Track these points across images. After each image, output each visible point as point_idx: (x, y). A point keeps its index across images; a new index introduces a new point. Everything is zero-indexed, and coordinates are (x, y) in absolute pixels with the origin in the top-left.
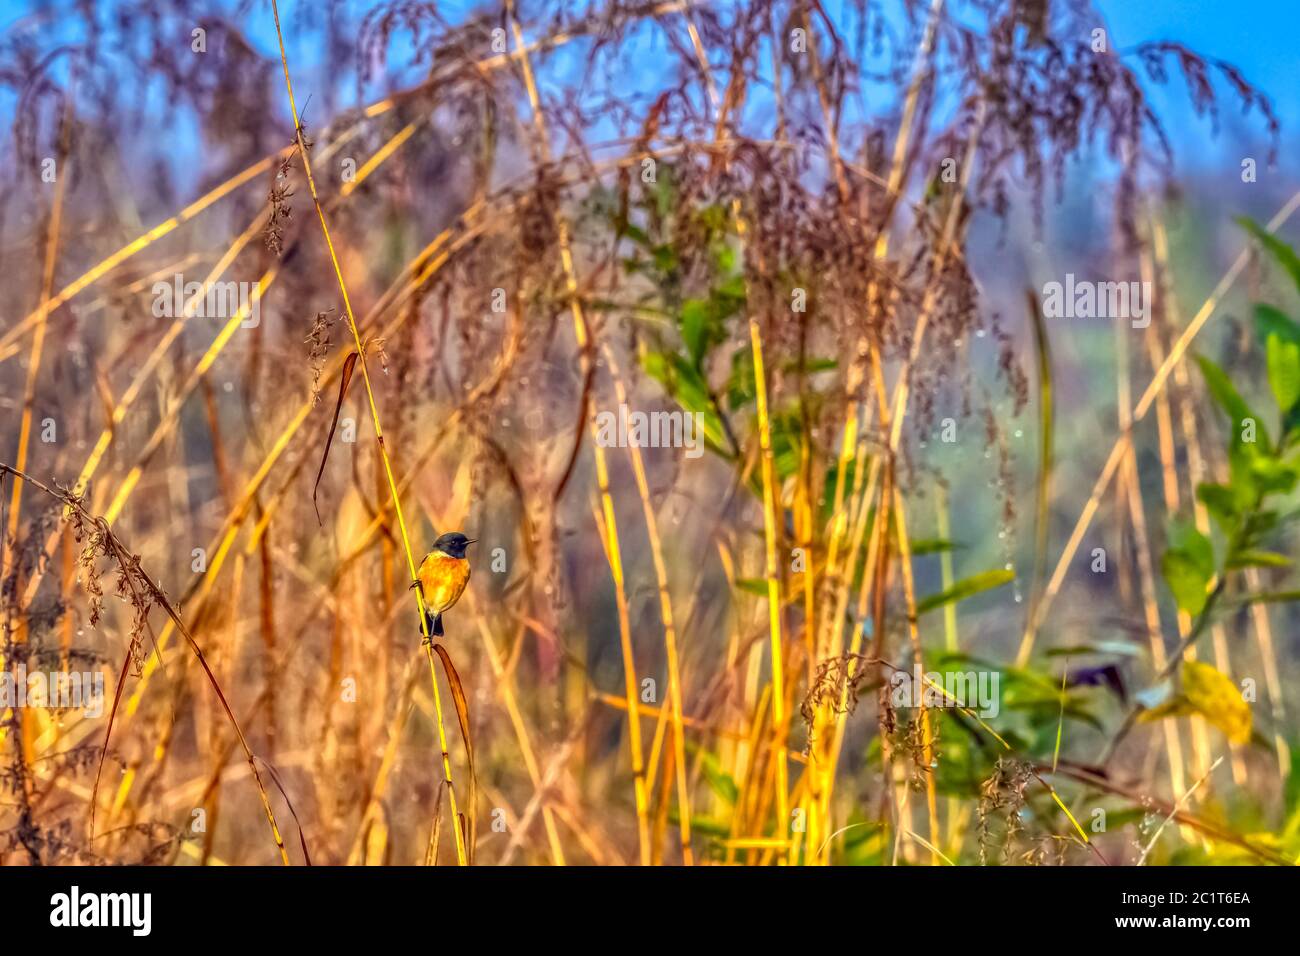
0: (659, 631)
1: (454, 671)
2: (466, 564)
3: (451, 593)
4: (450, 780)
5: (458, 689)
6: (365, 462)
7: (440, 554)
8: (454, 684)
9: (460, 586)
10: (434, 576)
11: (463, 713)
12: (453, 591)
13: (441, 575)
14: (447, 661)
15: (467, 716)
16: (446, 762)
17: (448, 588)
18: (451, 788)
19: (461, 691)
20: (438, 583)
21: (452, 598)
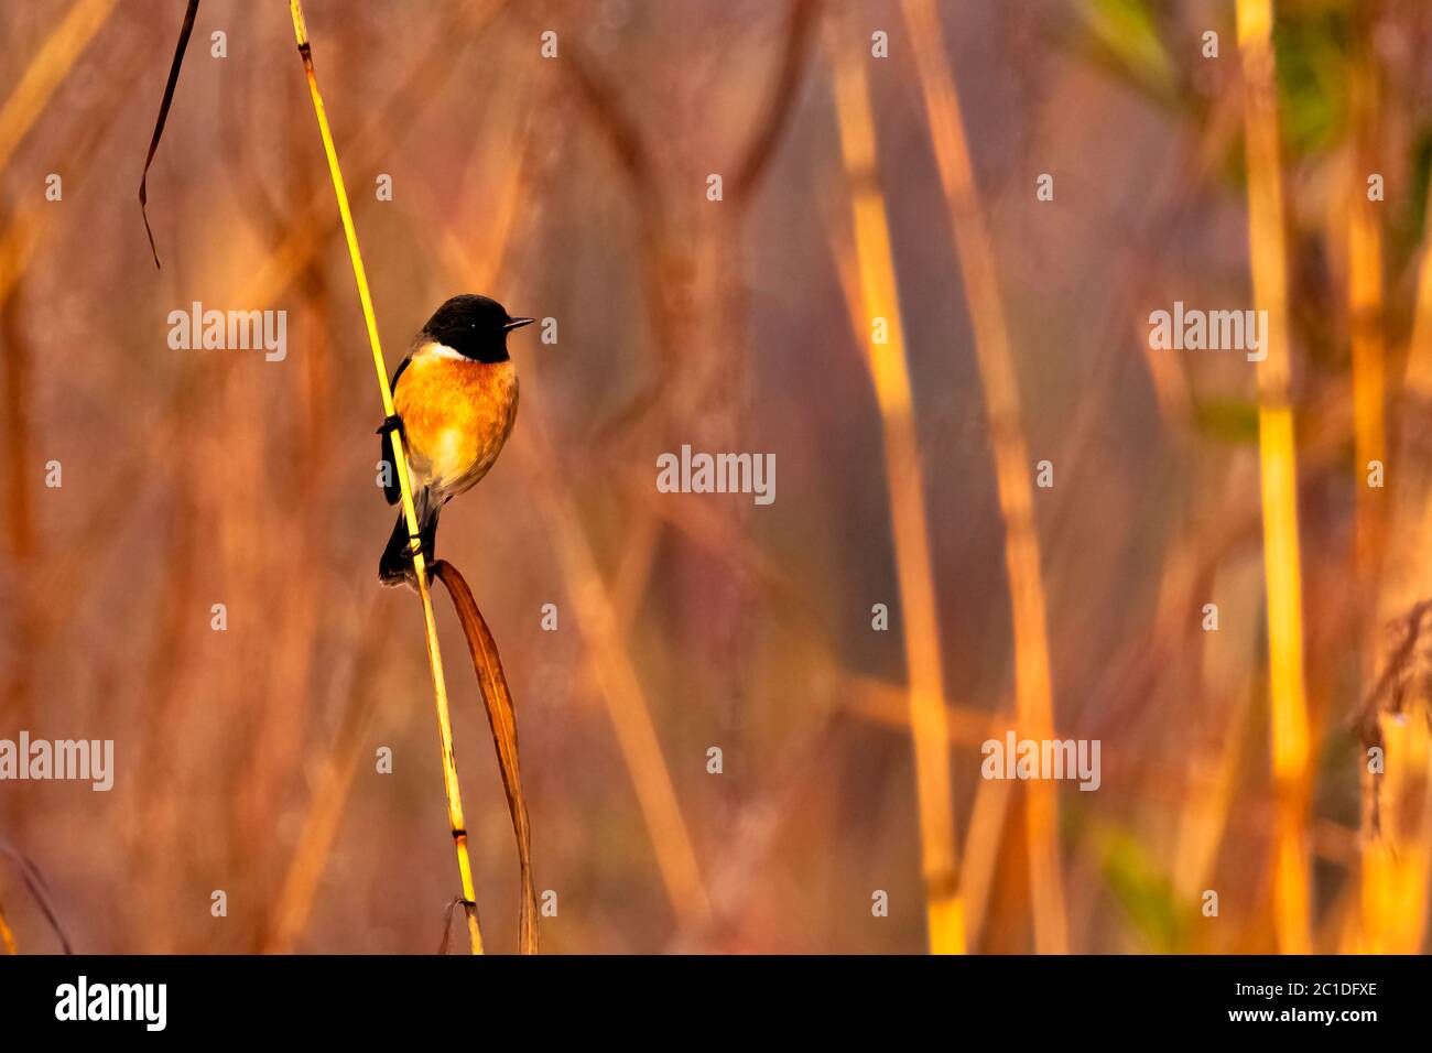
0: (993, 531)
1: (485, 628)
2: (506, 372)
3: (475, 443)
4: (470, 897)
5: (492, 673)
6: (263, 111)
7: (440, 352)
8: (484, 659)
9: (495, 425)
10: (429, 404)
11: (506, 730)
12: (480, 436)
13: (444, 403)
14: (466, 602)
15: (516, 737)
16: (463, 856)
17: (467, 429)
18: (473, 918)
19: (502, 679)
20: (438, 421)
21: (480, 457)
